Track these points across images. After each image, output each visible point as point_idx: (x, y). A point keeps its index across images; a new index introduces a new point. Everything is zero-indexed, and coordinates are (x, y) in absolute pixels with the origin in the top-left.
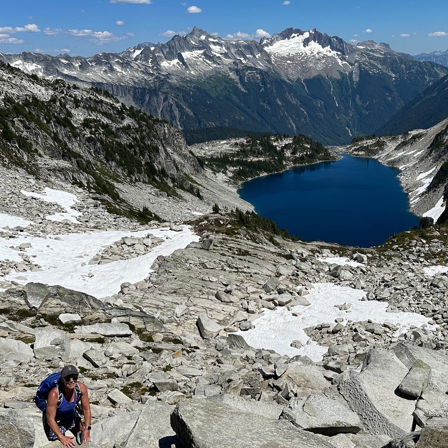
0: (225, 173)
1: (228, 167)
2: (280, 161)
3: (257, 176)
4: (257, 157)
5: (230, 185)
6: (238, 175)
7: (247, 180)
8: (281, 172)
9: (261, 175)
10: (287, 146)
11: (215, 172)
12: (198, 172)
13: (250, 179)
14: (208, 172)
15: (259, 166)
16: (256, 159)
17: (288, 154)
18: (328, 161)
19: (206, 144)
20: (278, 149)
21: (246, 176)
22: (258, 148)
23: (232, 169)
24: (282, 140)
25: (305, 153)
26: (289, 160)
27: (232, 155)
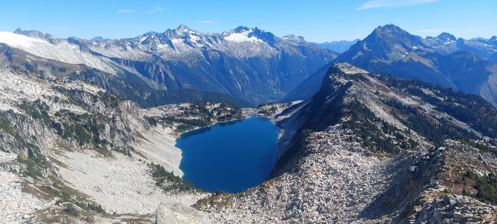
0: (171, 127)
1: (174, 123)
2: (209, 119)
3: (193, 129)
4: (194, 116)
5: (172, 136)
6: (180, 128)
7: (185, 132)
8: (209, 126)
9: (195, 129)
10: (215, 109)
11: (164, 127)
13: (187, 131)
14: (159, 126)
15: (194, 123)
16: (193, 118)
17: (215, 114)
18: (240, 119)
19: (165, 107)
20: (210, 110)
21: (184, 130)
22: (196, 110)
23: (176, 124)
24: (214, 105)
25: (226, 114)
26: (216, 118)
27: (178, 115)
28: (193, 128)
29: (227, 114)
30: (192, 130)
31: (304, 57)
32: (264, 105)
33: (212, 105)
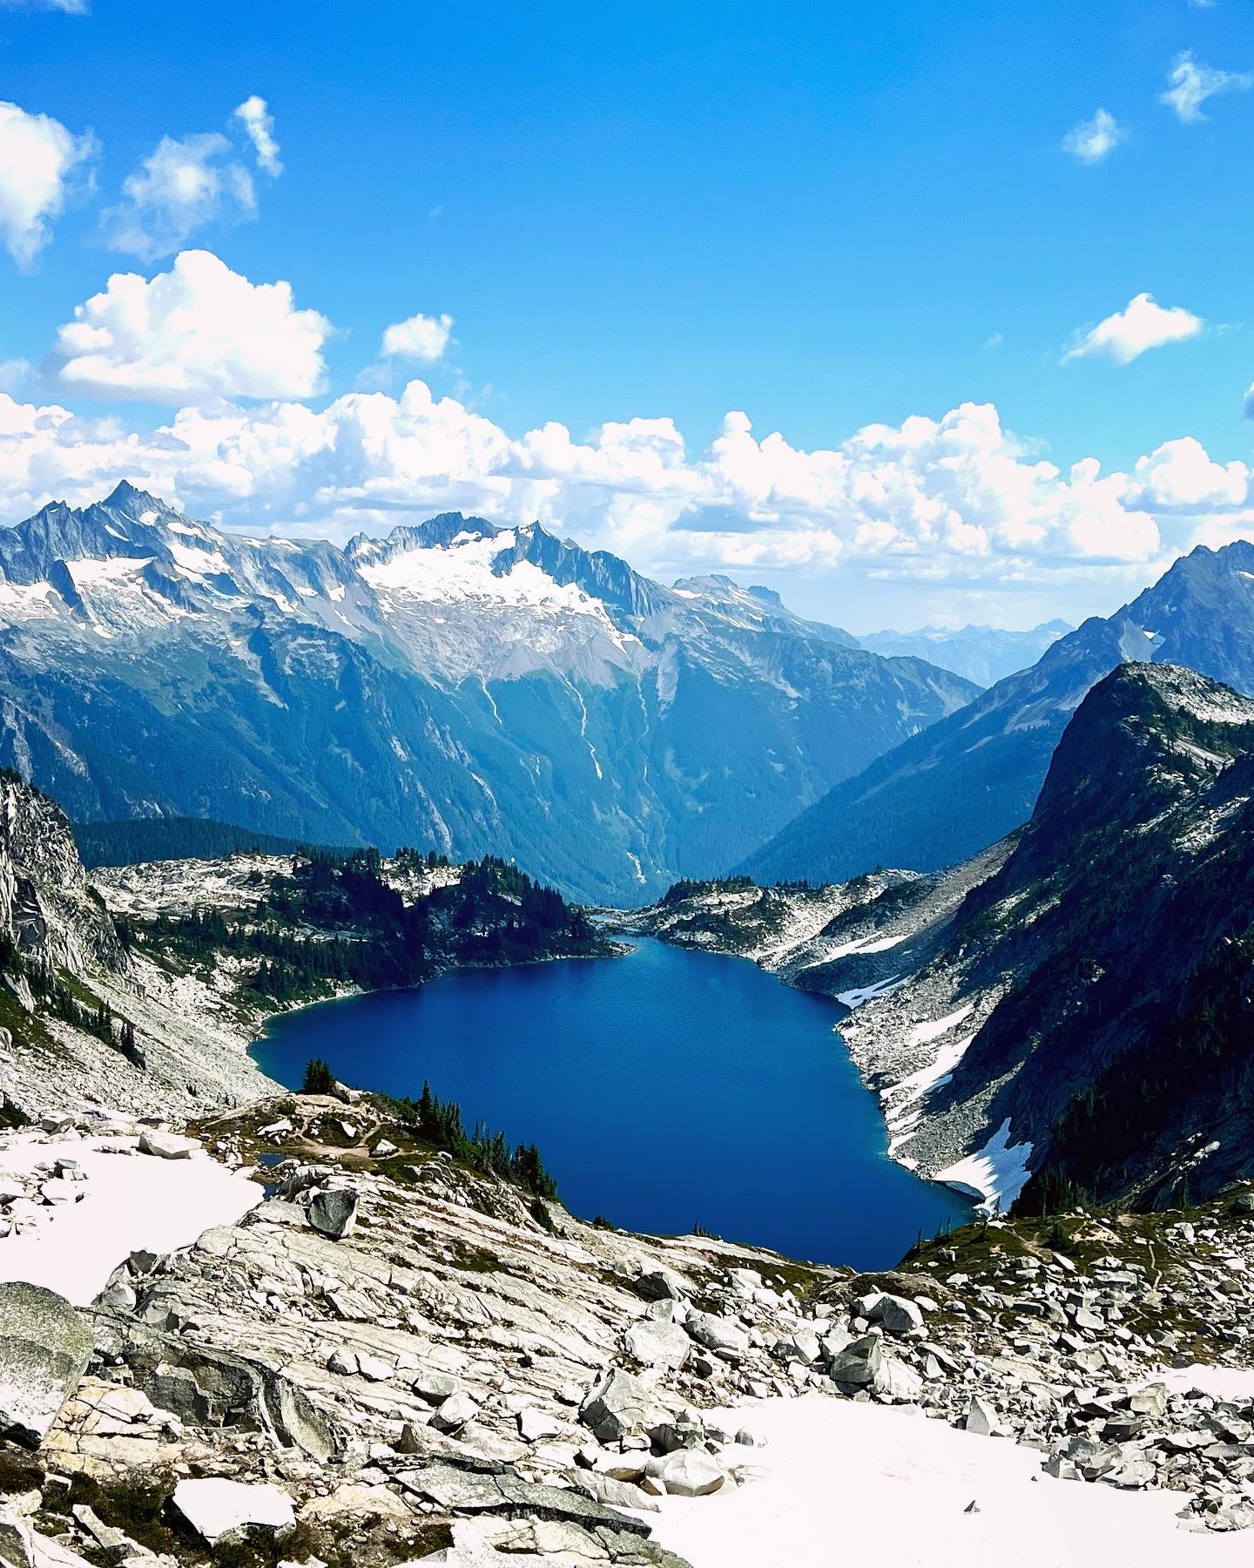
0: (207, 979)
1: (218, 957)
3: (326, 995)
4: (329, 927)
5: (222, 1025)
6: (254, 989)
7: (285, 1008)
8: (414, 986)
9: (340, 994)
10: (438, 897)
11: (169, 972)
12: (112, 967)
13: (297, 1006)
14: (146, 971)
15: (333, 962)
16: (321, 937)
17: (441, 922)
19: (139, 872)
20: (406, 903)
21: (283, 995)
22: (335, 894)
23: (231, 964)
24: (420, 873)
25: (503, 924)
26: (444, 947)
27: (236, 914)
28: (328, 992)
29: (510, 924)
30: (322, 998)
31: (793, 693)
32: (702, 889)
33: (412, 874)
